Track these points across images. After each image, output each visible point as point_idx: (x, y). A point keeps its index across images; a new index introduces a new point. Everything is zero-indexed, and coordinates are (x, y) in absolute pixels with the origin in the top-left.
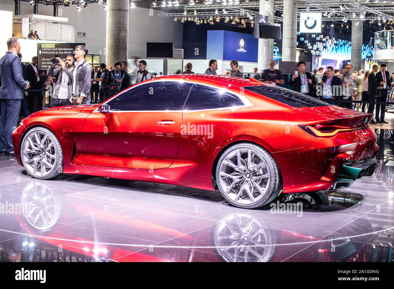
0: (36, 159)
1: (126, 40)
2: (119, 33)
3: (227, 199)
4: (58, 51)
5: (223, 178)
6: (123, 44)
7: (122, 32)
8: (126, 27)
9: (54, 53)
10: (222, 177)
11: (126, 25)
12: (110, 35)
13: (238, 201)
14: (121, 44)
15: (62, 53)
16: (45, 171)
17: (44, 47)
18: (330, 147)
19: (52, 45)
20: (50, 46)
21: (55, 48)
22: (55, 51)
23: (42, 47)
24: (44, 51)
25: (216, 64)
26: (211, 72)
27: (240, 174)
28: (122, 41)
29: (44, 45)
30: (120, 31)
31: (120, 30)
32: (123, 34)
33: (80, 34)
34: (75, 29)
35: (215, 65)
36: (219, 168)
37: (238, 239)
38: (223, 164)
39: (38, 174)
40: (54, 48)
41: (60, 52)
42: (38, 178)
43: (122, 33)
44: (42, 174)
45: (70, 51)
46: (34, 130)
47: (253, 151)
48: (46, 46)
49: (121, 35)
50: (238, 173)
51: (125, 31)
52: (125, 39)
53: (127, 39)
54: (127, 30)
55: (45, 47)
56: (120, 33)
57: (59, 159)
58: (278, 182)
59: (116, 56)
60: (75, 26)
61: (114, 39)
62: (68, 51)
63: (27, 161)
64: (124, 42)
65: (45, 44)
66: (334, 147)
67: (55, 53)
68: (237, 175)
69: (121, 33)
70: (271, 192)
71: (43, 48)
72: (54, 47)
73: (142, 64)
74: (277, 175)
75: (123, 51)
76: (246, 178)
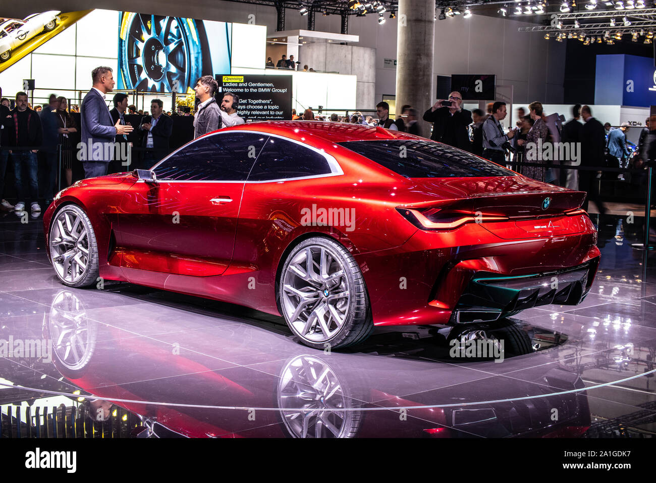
0: (67, 255)
1: (428, 71)
2: (417, 59)
3: (293, 330)
4: (248, 87)
5: (290, 295)
6: (424, 78)
7: (422, 57)
8: (429, 49)
9: (242, 90)
10: (287, 293)
11: (430, 45)
12: (403, 62)
13: (308, 336)
14: (420, 78)
15: (255, 90)
16: (78, 274)
17: (226, 81)
18: (450, 248)
19: (238, 77)
20: (235, 79)
21: (244, 82)
22: (243, 87)
23: (224, 81)
24: (226, 87)
25: (503, 110)
26: (495, 122)
27: (315, 290)
28: (421, 73)
29: (226, 78)
30: (418, 57)
31: (419, 55)
32: (424, 61)
33: (388, 62)
34: (376, 53)
35: (503, 112)
36: (284, 279)
37: (311, 399)
38: (288, 271)
39: (69, 279)
40: (242, 83)
41: (251, 90)
42: (67, 285)
43: (423, 59)
44: (72, 279)
45: (267, 87)
46: (65, 209)
47: (328, 251)
48: (230, 79)
49: (421, 62)
50: (312, 288)
51: (429, 55)
52: (427, 68)
53: (431, 69)
54: (431, 54)
55: (228, 81)
56: (419, 60)
57: (93, 255)
58: (364, 305)
59: (411, 97)
60: (376, 49)
61: (408, 69)
62: (264, 87)
63: (56, 258)
64: (425, 73)
65: (229, 77)
66: (456, 248)
67: (244, 90)
68: (311, 291)
69: (421, 59)
70: (351, 323)
71: (225, 83)
72: (242, 81)
73: (381, 108)
74: (363, 293)
75: (423, 90)
76: (324, 296)
